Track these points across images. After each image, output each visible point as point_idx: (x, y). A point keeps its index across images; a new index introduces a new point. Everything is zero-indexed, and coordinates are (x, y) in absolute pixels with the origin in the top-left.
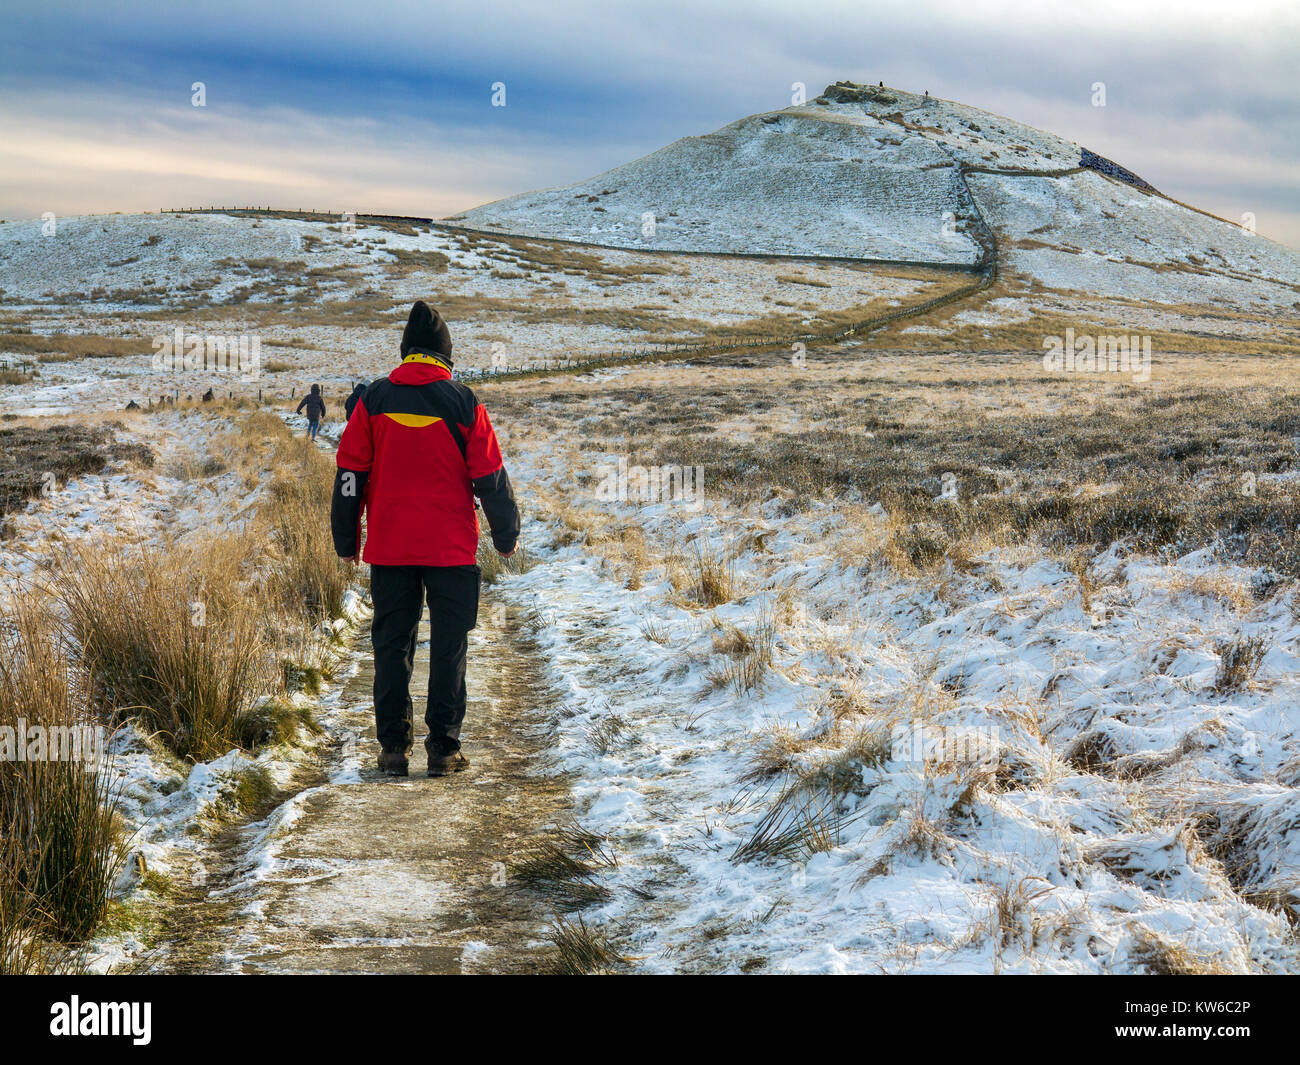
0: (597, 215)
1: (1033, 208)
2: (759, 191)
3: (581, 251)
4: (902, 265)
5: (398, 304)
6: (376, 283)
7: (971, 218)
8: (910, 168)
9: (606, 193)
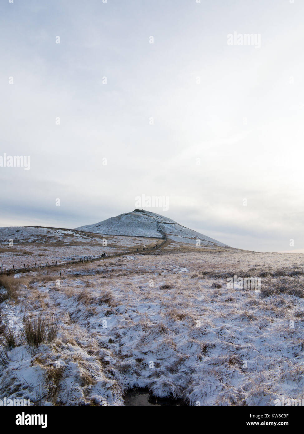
0: (98, 229)
1: (169, 229)
2: (125, 225)
3: (97, 234)
4: (151, 238)
5: (65, 243)
6: (61, 239)
7: (160, 230)
8: (149, 222)
9: (99, 225)
